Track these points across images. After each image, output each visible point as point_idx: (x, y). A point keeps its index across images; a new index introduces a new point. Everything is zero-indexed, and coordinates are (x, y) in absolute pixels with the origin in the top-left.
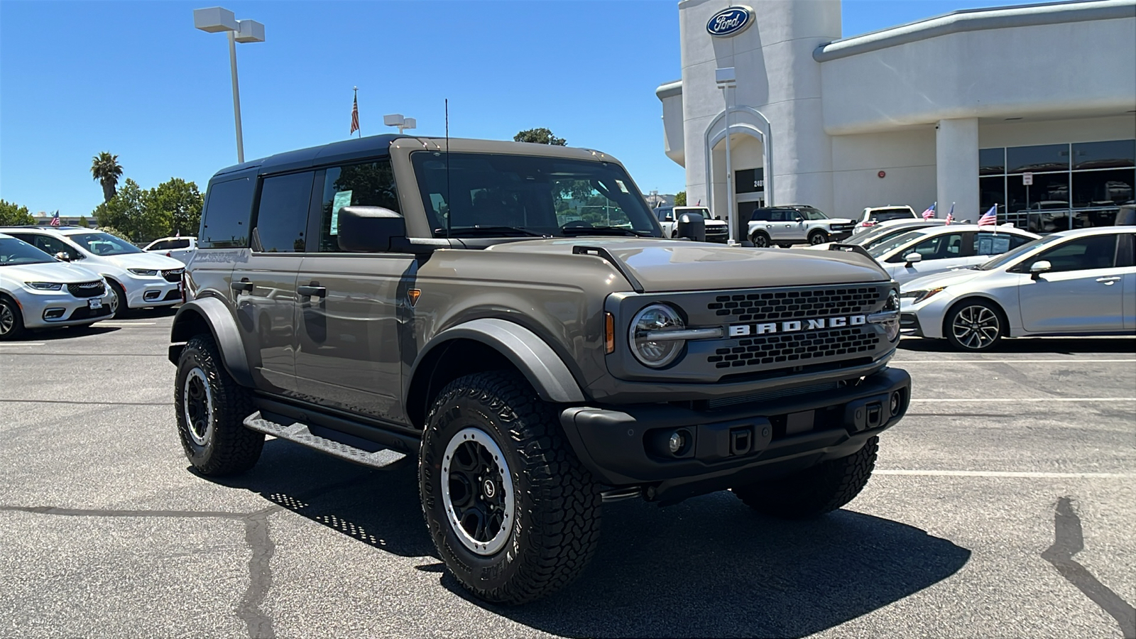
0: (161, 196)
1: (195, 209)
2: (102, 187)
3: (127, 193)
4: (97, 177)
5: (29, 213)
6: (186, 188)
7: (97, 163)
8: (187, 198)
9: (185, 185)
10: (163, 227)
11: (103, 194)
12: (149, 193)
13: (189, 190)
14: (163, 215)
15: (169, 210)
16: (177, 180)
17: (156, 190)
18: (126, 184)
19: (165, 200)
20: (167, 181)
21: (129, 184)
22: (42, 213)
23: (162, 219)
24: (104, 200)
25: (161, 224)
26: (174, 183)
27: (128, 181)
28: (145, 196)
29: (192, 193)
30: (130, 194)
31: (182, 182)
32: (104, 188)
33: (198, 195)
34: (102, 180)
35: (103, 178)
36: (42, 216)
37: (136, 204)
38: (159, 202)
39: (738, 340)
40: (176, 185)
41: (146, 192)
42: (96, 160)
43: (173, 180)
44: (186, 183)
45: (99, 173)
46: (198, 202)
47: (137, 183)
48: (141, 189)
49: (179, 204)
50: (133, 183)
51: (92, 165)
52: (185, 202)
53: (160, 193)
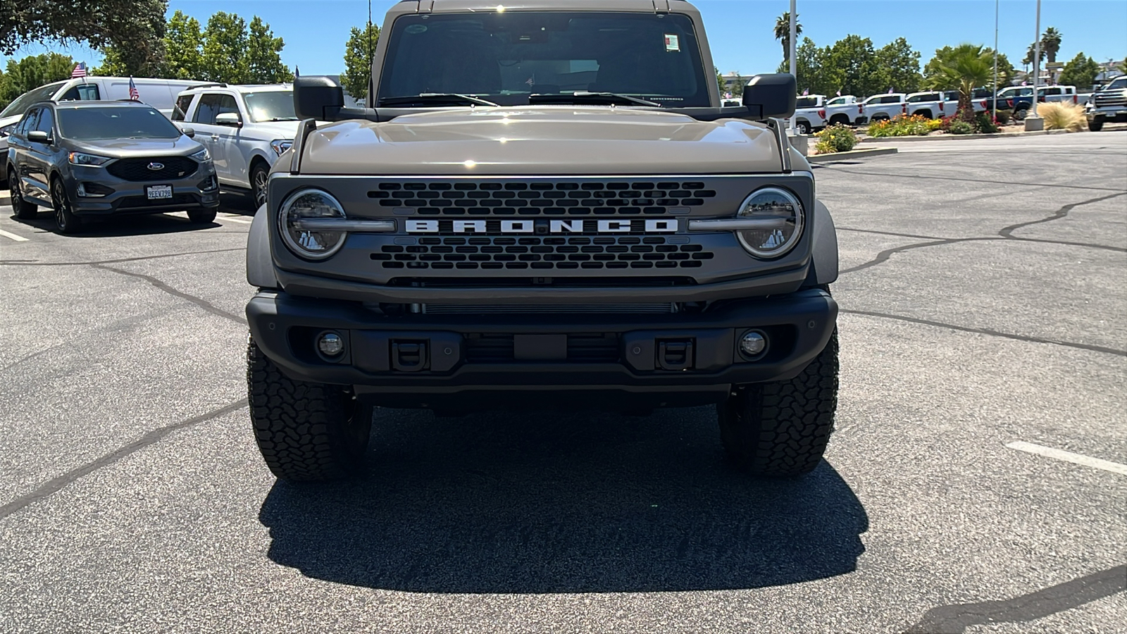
0: (836, 54)
1: (867, 66)
2: (782, 47)
3: (803, 51)
4: (778, 36)
5: (719, 73)
6: (861, 44)
7: (779, 23)
8: (862, 54)
9: (860, 41)
10: (835, 84)
11: (783, 53)
12: (824, 51)
13: (864, 46)
14: (836, 73)
15: (843, 67)
16: (853, 37)
17: (832, 48)
18: (804, 43)
19: (839, 57)
20: (843, 38)
21: (806, 43)
22: (733, 73)
23: (834, 76)
24: (784, 59)
25: (833, 82)
26: (850, 40)
27: (806, 40)
28: (820, 53)
29: (867, 49)
30: (806, 53)
31: (858, 38)
32: (784, 48)
33: (872, 51)
34: (783, 39)
35: (785, 38)
36: (732, 75)
37: (811, 62)
38: (833, 59)
39: (418, 238)
40: (852, 42)
41: (821, 50)
42: (779, 20)
43: (849, 38)
44: (862, 39)
45: (781, 33)
46: (871, 59)
47: (814, 41)
48: (817, 47)
49: (853, 61)
50: (809, 41)
51: (776, 24)
52: (859, 59)
53: (836, 50)
